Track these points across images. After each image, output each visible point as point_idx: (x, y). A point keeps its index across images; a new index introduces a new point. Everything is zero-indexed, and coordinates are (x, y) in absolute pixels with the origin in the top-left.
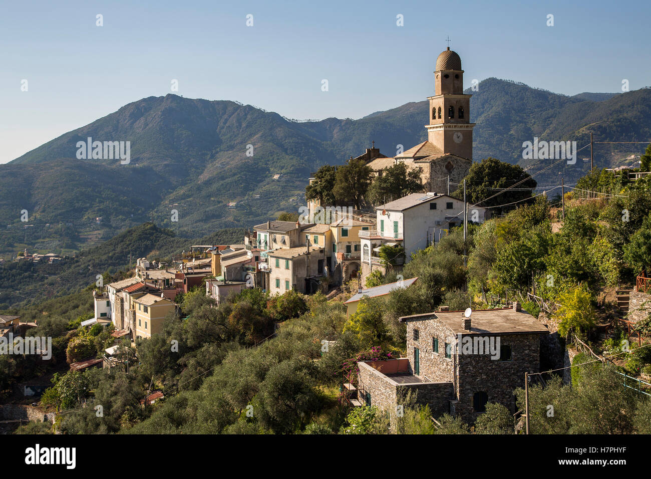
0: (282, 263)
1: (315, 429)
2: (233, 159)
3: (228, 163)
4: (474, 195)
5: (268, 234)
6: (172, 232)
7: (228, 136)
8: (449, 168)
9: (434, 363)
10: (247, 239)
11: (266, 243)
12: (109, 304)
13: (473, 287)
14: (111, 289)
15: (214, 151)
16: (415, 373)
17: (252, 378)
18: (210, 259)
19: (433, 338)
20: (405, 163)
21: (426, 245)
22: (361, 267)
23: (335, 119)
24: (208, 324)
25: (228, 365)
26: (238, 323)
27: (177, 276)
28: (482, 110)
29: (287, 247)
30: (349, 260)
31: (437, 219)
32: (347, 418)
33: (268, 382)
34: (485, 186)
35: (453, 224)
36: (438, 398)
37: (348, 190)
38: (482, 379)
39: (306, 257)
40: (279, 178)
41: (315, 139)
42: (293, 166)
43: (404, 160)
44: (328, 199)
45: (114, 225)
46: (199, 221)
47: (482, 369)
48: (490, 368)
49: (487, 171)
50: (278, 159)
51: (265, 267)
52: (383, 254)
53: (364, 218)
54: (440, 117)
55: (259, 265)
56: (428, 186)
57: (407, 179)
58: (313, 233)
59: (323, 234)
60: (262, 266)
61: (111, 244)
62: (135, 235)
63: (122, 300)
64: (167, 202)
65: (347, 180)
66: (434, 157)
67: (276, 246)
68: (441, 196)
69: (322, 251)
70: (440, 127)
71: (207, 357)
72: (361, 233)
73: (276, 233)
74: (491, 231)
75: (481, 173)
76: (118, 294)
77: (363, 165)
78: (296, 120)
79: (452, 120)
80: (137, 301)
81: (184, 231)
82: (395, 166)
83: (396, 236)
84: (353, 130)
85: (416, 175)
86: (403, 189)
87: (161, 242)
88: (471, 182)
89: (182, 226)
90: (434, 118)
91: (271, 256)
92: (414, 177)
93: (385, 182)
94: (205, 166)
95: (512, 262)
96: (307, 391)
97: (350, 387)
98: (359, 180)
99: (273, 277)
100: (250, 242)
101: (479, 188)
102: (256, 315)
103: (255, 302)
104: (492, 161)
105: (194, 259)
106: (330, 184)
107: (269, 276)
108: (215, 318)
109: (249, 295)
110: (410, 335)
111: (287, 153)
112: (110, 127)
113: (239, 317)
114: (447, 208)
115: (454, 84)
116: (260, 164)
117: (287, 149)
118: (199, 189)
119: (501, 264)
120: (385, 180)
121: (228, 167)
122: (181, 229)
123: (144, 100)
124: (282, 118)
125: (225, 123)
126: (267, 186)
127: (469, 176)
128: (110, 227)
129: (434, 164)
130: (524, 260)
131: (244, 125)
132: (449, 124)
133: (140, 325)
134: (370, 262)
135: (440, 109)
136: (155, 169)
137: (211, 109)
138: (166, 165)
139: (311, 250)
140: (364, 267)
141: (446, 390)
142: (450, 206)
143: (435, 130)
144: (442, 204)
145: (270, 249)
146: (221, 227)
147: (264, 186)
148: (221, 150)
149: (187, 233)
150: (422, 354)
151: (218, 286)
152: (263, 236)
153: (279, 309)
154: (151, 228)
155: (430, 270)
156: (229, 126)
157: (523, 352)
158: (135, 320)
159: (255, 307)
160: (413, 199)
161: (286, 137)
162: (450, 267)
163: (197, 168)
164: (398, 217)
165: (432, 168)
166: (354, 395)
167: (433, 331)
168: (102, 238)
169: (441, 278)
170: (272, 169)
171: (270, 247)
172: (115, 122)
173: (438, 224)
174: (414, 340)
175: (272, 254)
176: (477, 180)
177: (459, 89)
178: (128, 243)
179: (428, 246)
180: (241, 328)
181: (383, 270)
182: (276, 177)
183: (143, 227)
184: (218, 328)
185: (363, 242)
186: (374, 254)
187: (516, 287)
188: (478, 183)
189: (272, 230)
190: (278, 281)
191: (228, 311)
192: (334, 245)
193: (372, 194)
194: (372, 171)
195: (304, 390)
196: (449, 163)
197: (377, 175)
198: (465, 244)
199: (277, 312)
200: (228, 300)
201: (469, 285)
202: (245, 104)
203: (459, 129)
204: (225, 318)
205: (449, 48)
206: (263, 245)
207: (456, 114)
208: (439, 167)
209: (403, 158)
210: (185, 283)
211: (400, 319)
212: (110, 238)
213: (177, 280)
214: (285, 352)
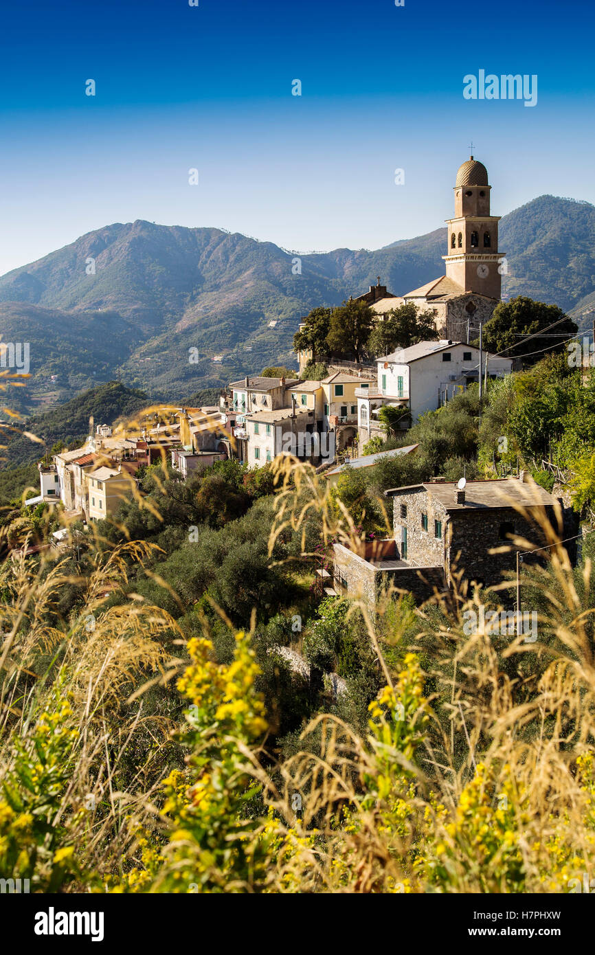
0: (262, 427)
1: (281, 622)
2: (218, 302)
3: (212, 307)
4: (499, 343)
5: (246, 393)
6: (142, 393)
7: (213, 272)
8: (471, 310)
9: (423, 545)
10: (222, 400)
11: (244, 404)
12: (57, 479)
13: (484, 454)
14: (59, 462)
15: (195, 292)
16: (403, 557)
17: (209, 564)
18: (178, 425)
19: (423, 515)
20: (416, 304)
21: (437, 405)
22: (358, 433)
23: (347, 250)
24: (172, 502)
25: (185, 550)
26: (208, 500)
27: (139, 445)
28: (533, 236)
29: (269, 409)
30: (344, 424)
31: (452, 373)
32: (318, 609)
33: (226, 568)
34: (513, 331)
35: (471, 378)
36: (425, 585)
37: (346, 338)
38: (478, 563)
39: (291, 421)
40: (276, 325)
41: (321, 276)
42: (293, 309)
43: (414, 300)
44: (322, 350)
45: (72, 385)
46: (177, 379)
47: (478, 550)
49: (515, 312)
50: (275, 301)
51: (241, 434)
52: (384, 417)
53: (364, 373)
54: (460, 246)
55: (235, 432)
56: (444, 332)
57: (418, 324)
58: (301, 392)
59: (312, 392)
60: (238, 432)
61: (69, 408)
62: (97, 397)
63: (72, 475)
64: (137, 356)
65: (343, 326)
66: (452, 295)
67: (255, 408)
68: (457, 345)
69: (311, 414)
70: (461, 258)
71: (171, 542)
72: (359, 391)
73: (256, 392)
74: (509, 387)
75: (509, 315)
76: (67, 467)
77: (364, 307)
78: (298, 252)
79: (475, 250)
80: (89, 475)
81: (159, 392)
82: (403, 307)
83: (401, 394)
84: (370, 264)
85: (428, 319)
86: (412, 336)
87: (129, 406)
88: (496, 326)
89: (156, 386)
90: (453, 246)
91: (249, 421)
92: (426, 322)
93: (390, 328)
94: (183, 311)
95: (525, 424)
96: (272, 578)
97: (324, 573)
98: (358, 325)
99: (251, 446)
100: (226, 404)
101: (505, 335)
102: (230, 491)
103: (230, 475)
104: (522, 301)
105: (159, 425)
106: (323, 331)
107: (246, 446)
108: (181, 495)
109: (222, 467)
110: (397, 511)
111: (286, 295)
112: (66, 262)
113: (210, 493)
114: (465, 359)
115: (478, 203)
116: (253, 307)
117: (286, 289)
118: (177, 339)
119: (512, 425)
120: (390, 326)
121: (213, 311)
122: (155, 389)
123: (108, 228)
124: (280, 249)
125: (208, 256)
126: (261, 336)
127: (494, 320)
128: (68, 387)
129: (451, 304)
130: (538, 420)
131: (232, 258)
132: (472, 255)
133: (94, 504)
134: (368, 426)
135: (460, 235)
136: (121, 315)
137: (190, 239)
138: (136, 311)
139: (297, 413)
140: (362, 433)
141: (435, 576)
142: (467, 357)
143: (454, 261)
144: (457, 354)
145: (249, 411)
146: (204, 387)
147: (258, 335)
148: (203, 291)
149: (162, 394)
150: (410, 535)
151: (186, 457)
152: (240, 395)
153: (258, 485)
154: (117, 389)
155: (433, 435)
156: (213, 261)
157: (529, 530)
158: (87, 498)
159: (230, 482)
160: (423, 348)
161: (284, 274)
162: (459, 431)
163: (174, 314)
164: (404, 371)
165: (449, 309)
166: (328, 583)
167: (422, 506)
168: (58, 401)
169: (447, 444)
170: (267, 315)
171: (248, 409)
172: (72, 256)
173: (453, 379)
174: (402, 517)
175: (250, 418)
176: (502, 325)
177: (485, 211)
178: (89, 406)
179: (439, 407)
180: (212, 507)
181: (384, 436)
182: (272, 324)
183: (107, 387)
184: (184, 508)
185: (360, 403)
186: (374, 417)
187: (530, 453)
188: (504, 329)
189: (251, 387)
190: (257, 450)
191: (196, 487)
192: (326, 406)
193: (374, 343)
194: (375, 314)
195: (269, 578)
196: (471, 303)
197: (381, 319)
198: (481, 403)
199: (256, 488)
200: (196, 473)
201: (479, 453)
202: (233, 233)
203: (484, 260)
204: (193, 495)
205: (472, 158)
206: (240, 406)
207: (481, 241)
208: (457, 309)
209: (412, 298)
210: (148, 454)
211: (386, 492)
212: (68, 400)
213: (139, 451)
214: (251, 534)
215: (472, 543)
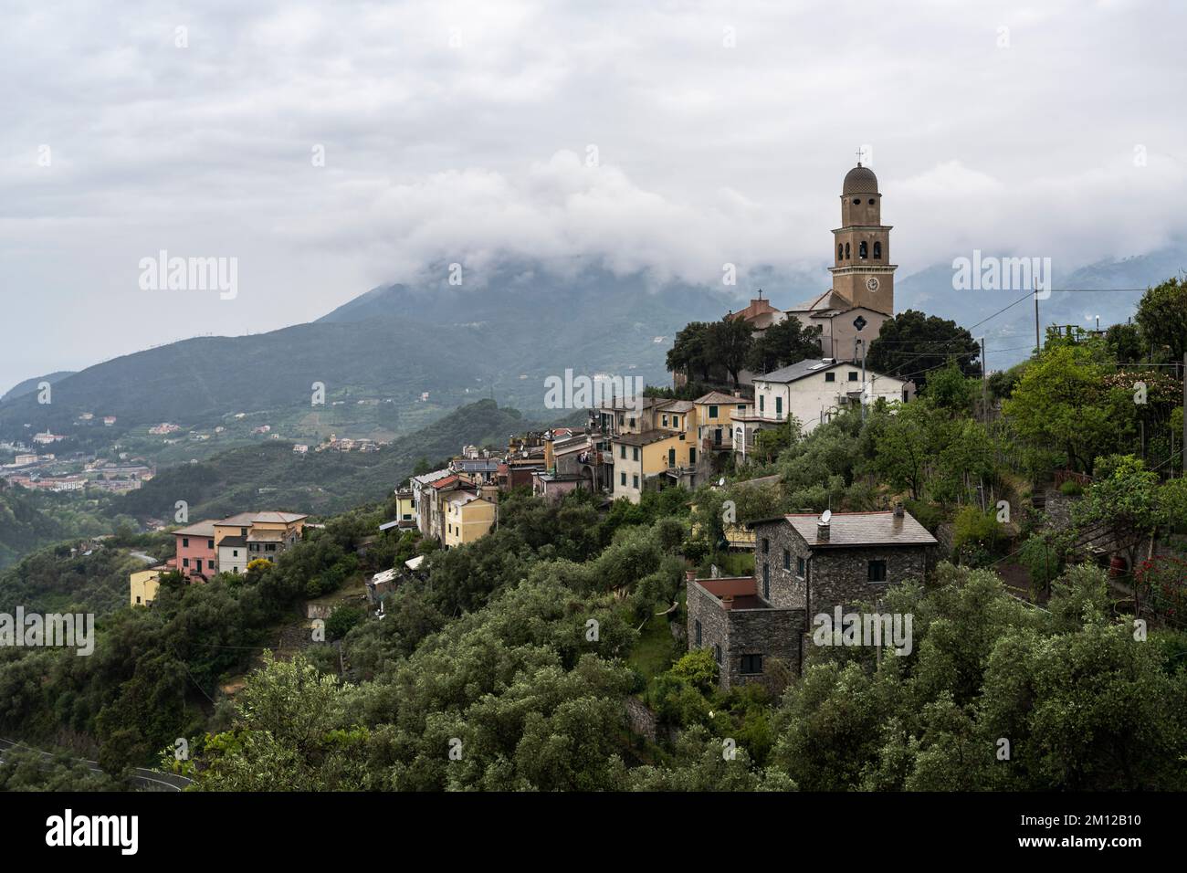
0: (629, 451)
5: (614, 414)
8: (859, 324)
9: (784, 584)
10: (590, 421)
12: (413, 504)
14: (417, 485)
16: (763, 596)
19: (785, 550)
20: (799, 319)
22: (734, 459)
29: (637, 431)
30: (718, 449)
31: (837, 394)
35: (858, 401)
36: (785, 629)
43: (797, 314)
48: (856, 591)
51: (607, 458)
54: (848, 257)
55: (601, 455)
57: (801, 339)
58: (673, 413)
59: (685, 414)
60: (604, 456)
63: (429, 499)
65: (720, 343)
66: (838, 311)
67: (623, 430)
68: (842, 364)
70: (849, 270)
72: (735, 413)
76: (424, 490)
79: (865, 262)
80: (447, 499)
82: (784, 322)
83: (778, 417)
86: (795, 354)
90: (841, 257)
91: (616, 443)
92: (810, 337)
99: (617, 470)
105: (522, 446)
107: (612, 470)
110: (757, 546)
114: (850, 379)
115: (867, 212)
129: (837, 319)
132: (860, 266)
133: (450, 531)
135: (848, 246)
140: (737, 459)
141: (796, 620)
142: (853, 377)
143: (841, 274)
144: (842, 373)
145: (615, 433)
150: (772, 573)
151: (549, 481)
152: (606, 415)
154: (490, 407)
157: (902, 570)
158: (443, 525)
160: (803, 368)
164: (783, 391)
165: (834, 325)
167: (783, 541)
171: (615, 431)
174: (763, 552)
175: (616, 440)
177: (874, 220)
185: (736, 425)
190: (624, 476)
192: (699, 429)
196: (859, 317)
197: (760, 335)
203: (874, 273)
205: (860, 163)
206: (608, 427)
207: (871, 253)
209: (796, 312)
213: (500, 474)
215: (838, 583)
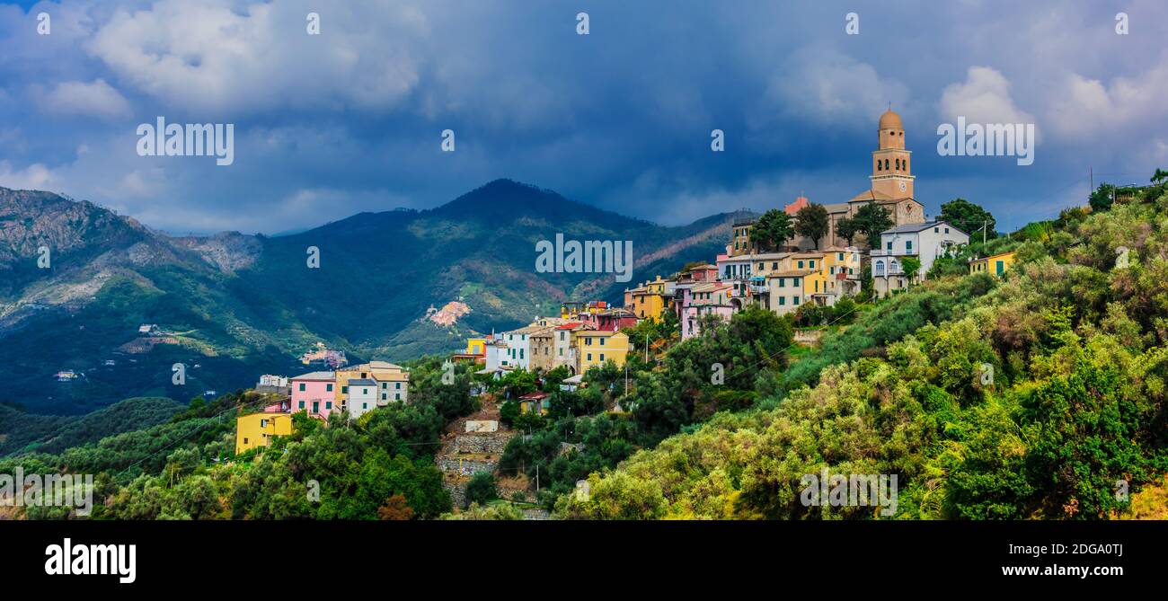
0: (789, 281)
5: (751, 263)
8: (908, 210)
31: (940, 241)
58: (808, 258)
59: (820, 258)
67: (762, 273)
68: (942, 223)
70: (888, 177)
73: (765, 260)
78: (168, 233)
79: (898, 172)
83: (909, 252)
90: (879, 169)
91: (771, 278)
114: (945, 233)
115: (898, 141)
134: (885, 275)
135: (887, 162)
140: (877, 281)
143: (882, 179)
144: (942, 229)
158: (579, 356)
164: (913, 237)
165: (898, 208)
171: (753, 274)
185: (875, 260)
192: (832, 268)
196: (909, 206)
203: (903, 180)
207: (901, 166)
208: (902, 209)
209: (859, 201)
